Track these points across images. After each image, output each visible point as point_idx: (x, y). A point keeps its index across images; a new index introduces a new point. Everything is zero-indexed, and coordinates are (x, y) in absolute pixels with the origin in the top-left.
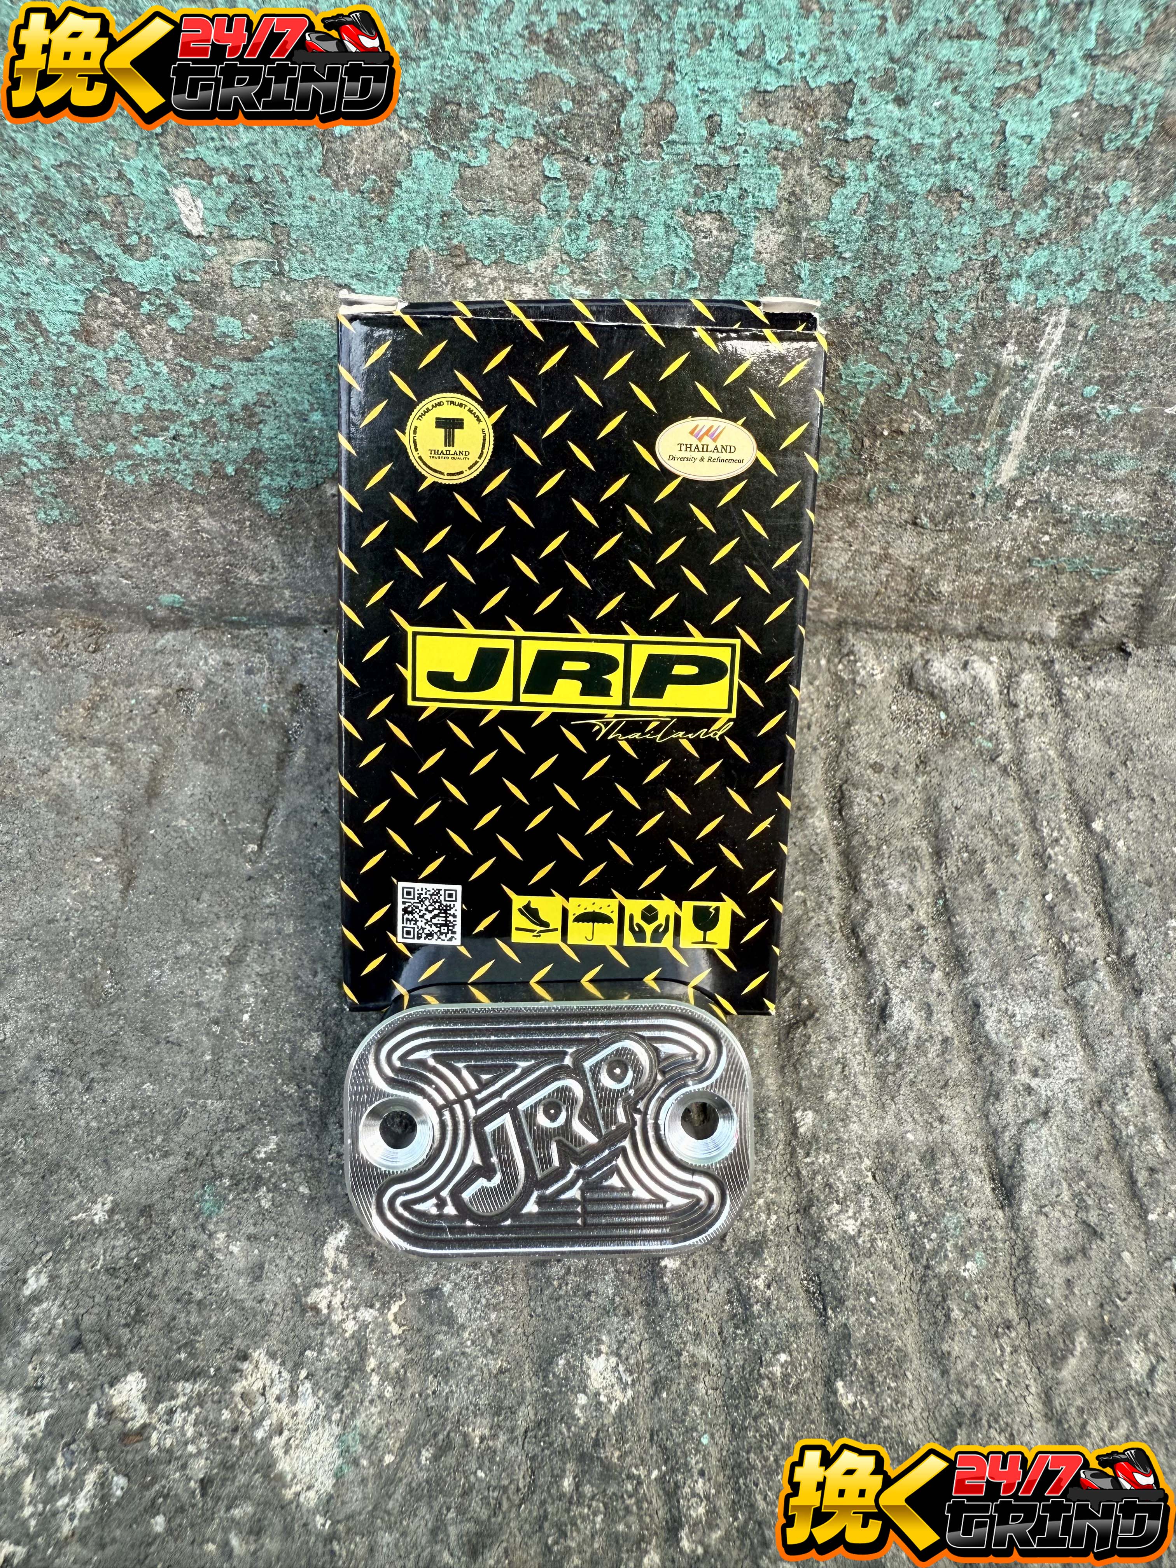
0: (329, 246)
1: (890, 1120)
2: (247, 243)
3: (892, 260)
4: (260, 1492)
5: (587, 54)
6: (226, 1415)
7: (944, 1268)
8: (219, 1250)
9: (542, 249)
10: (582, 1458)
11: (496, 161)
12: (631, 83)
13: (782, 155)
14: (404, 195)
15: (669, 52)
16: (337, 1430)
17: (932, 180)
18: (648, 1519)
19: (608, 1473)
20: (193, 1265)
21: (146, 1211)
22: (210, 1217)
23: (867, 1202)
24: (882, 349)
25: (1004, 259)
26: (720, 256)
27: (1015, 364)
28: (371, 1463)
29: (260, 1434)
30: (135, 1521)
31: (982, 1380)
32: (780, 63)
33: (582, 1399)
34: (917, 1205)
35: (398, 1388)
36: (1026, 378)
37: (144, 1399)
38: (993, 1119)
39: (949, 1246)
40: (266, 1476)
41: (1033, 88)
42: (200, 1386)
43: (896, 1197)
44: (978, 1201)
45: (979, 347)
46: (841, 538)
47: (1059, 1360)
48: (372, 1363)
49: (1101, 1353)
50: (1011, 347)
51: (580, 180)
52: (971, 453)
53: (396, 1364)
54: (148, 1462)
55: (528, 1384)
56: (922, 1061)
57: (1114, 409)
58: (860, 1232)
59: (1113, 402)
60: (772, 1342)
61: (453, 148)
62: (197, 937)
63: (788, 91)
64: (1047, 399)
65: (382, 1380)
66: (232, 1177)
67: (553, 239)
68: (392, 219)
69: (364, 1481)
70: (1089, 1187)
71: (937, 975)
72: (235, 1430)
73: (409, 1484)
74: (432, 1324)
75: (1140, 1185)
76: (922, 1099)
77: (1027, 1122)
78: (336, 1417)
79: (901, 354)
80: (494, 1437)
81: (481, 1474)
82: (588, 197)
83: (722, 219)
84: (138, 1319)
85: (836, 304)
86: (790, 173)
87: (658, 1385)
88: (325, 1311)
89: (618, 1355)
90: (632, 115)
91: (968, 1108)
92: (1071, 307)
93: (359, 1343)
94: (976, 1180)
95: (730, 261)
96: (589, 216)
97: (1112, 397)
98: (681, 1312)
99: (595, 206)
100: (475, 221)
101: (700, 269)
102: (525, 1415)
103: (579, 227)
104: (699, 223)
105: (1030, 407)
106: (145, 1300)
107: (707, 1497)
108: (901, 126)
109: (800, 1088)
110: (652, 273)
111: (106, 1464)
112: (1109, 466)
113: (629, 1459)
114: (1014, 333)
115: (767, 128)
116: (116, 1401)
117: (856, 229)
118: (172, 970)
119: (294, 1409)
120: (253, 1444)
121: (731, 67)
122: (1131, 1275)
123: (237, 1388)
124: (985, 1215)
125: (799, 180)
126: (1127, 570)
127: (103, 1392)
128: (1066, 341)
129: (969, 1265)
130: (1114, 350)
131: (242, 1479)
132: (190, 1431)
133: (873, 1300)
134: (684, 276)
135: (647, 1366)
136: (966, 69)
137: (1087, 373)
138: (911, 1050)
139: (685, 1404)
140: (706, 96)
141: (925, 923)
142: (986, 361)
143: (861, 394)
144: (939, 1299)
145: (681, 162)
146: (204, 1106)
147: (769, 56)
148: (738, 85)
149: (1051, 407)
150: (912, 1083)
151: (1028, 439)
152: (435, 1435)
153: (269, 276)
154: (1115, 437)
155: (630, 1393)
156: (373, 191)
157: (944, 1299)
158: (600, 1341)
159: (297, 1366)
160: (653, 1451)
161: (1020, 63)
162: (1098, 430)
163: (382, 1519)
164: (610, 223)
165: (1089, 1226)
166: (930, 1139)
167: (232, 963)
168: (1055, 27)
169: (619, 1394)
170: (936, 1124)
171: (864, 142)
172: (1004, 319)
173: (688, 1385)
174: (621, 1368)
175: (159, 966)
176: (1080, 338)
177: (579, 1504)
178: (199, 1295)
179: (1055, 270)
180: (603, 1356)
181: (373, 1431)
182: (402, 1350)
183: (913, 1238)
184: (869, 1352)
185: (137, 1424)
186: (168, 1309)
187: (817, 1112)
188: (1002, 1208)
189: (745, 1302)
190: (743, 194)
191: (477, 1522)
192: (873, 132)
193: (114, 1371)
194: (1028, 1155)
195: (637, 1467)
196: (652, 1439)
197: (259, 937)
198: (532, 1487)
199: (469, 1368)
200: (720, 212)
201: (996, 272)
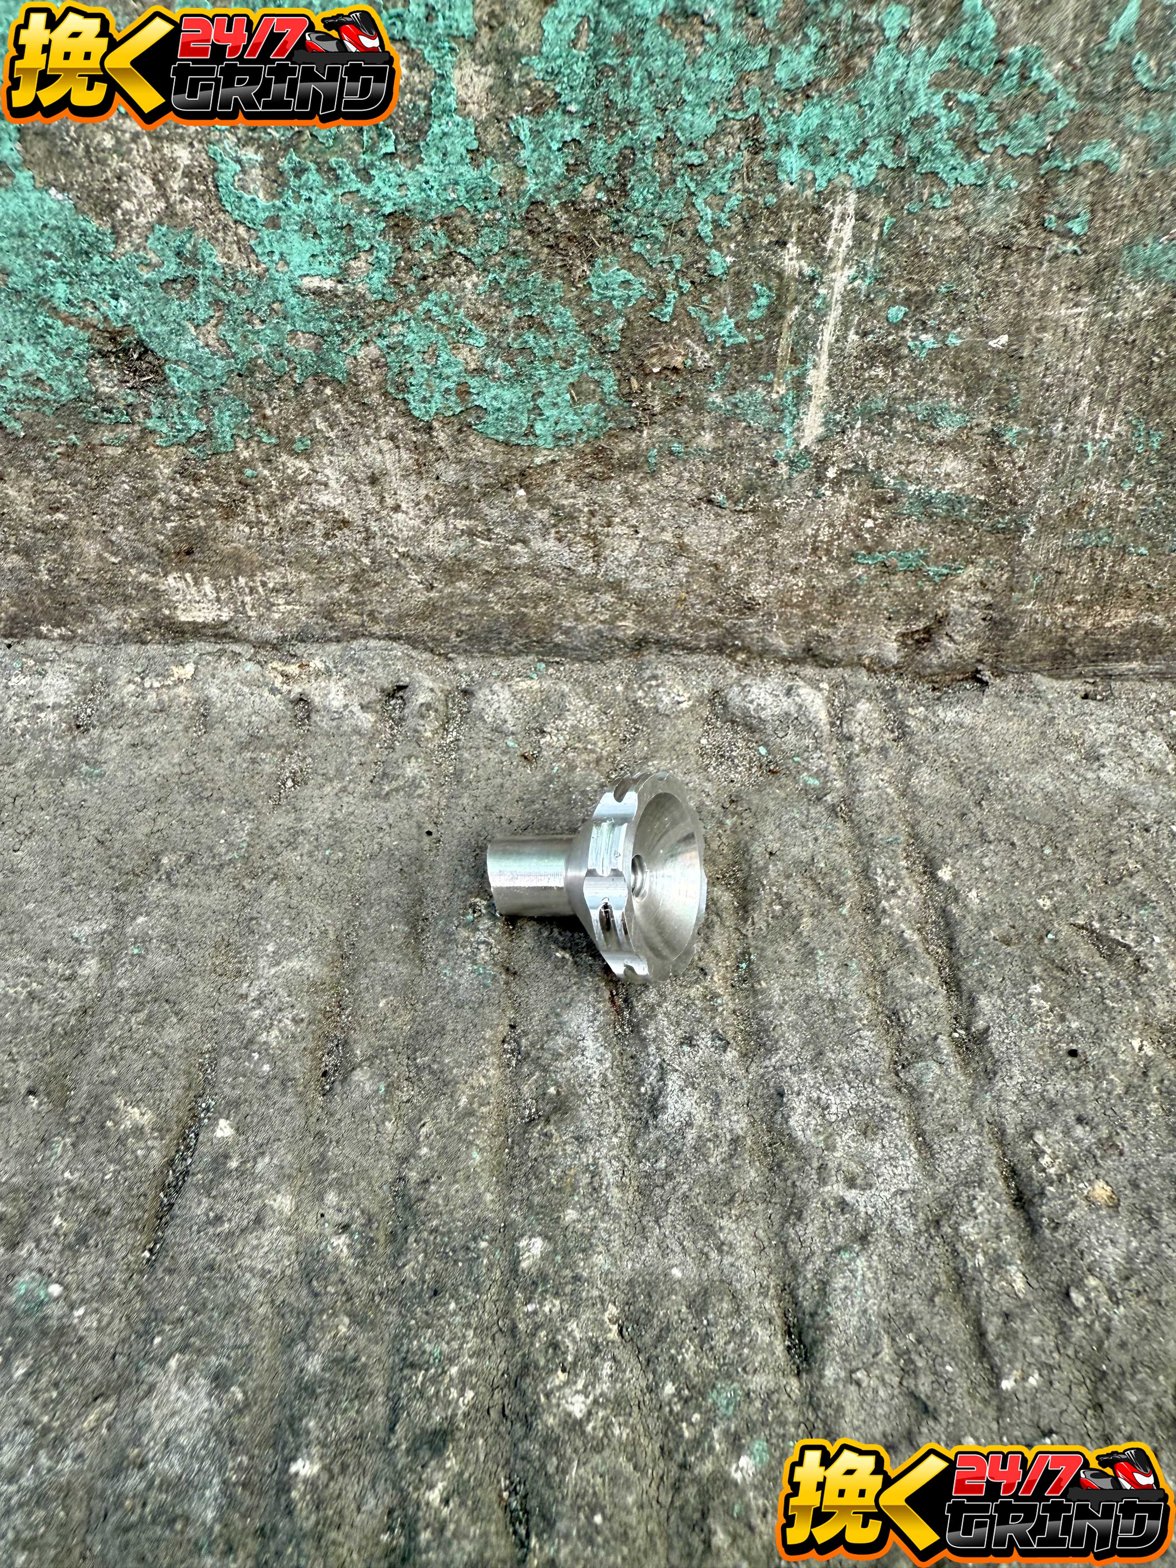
1: (651, 1249)
3: (630, 117)
7: (707, 1467)
23: (606, 1369)
24: (636, 248)
25: (767, 119)
27: (801, 274)
34: (676, 1372)
36: (816, 294)
38: (793, 1248)
39: (716, 1433)
43: (648, 1361)
44: (764, 1364)
45: (754, 249)
50: (793, 249)
52: (765, 402)
56: (702, 1168)
57: (928, 339)
58: (589, 1413)
59: (925, 330)
64: (845, 324)
70: (919, 1341)
71: (731, 1055)
75: (990, 1337)
76: (695, 1220)
77: (838, 1250)
79: (660, 257)
85: (571, 180)
91: (760, 1233)
92: (858, 191)
94: (762, 1333)
95: (429, 114)
97: (924, 323)
98: (309, 1546)
105: (827, 336)
109: (530, 1206)
112: (931, 420)
114: (794, 229)
117: (579, 69)
124: (772, 1385)
126: (971, 570)
128: (859, 240)
129: (744, 1461)
130: (917, 255)
134: (373, 136)
137: (890, 287)
138: (688, 1152)
141: (720, 991)
142: (766, 269)
143: (619, 314)
144: (697, 1516)
149: (852, 337)
150: (685, 1197)
151: (830, 383)
154: (934, 380)
157: (704, 1516)
162: (913, 370)
165: (917, 1398)
166: (705, 1276)
170: (714, 1255)
172: (779, 206)
176: (875, 237)
179: (832, 136)
183: (666, 1421)
187: (549, 1238)
188: (798, 1375)
190: (431, 12)
194: (838, 1298)
200: (405, 39)
201: (762, 136)
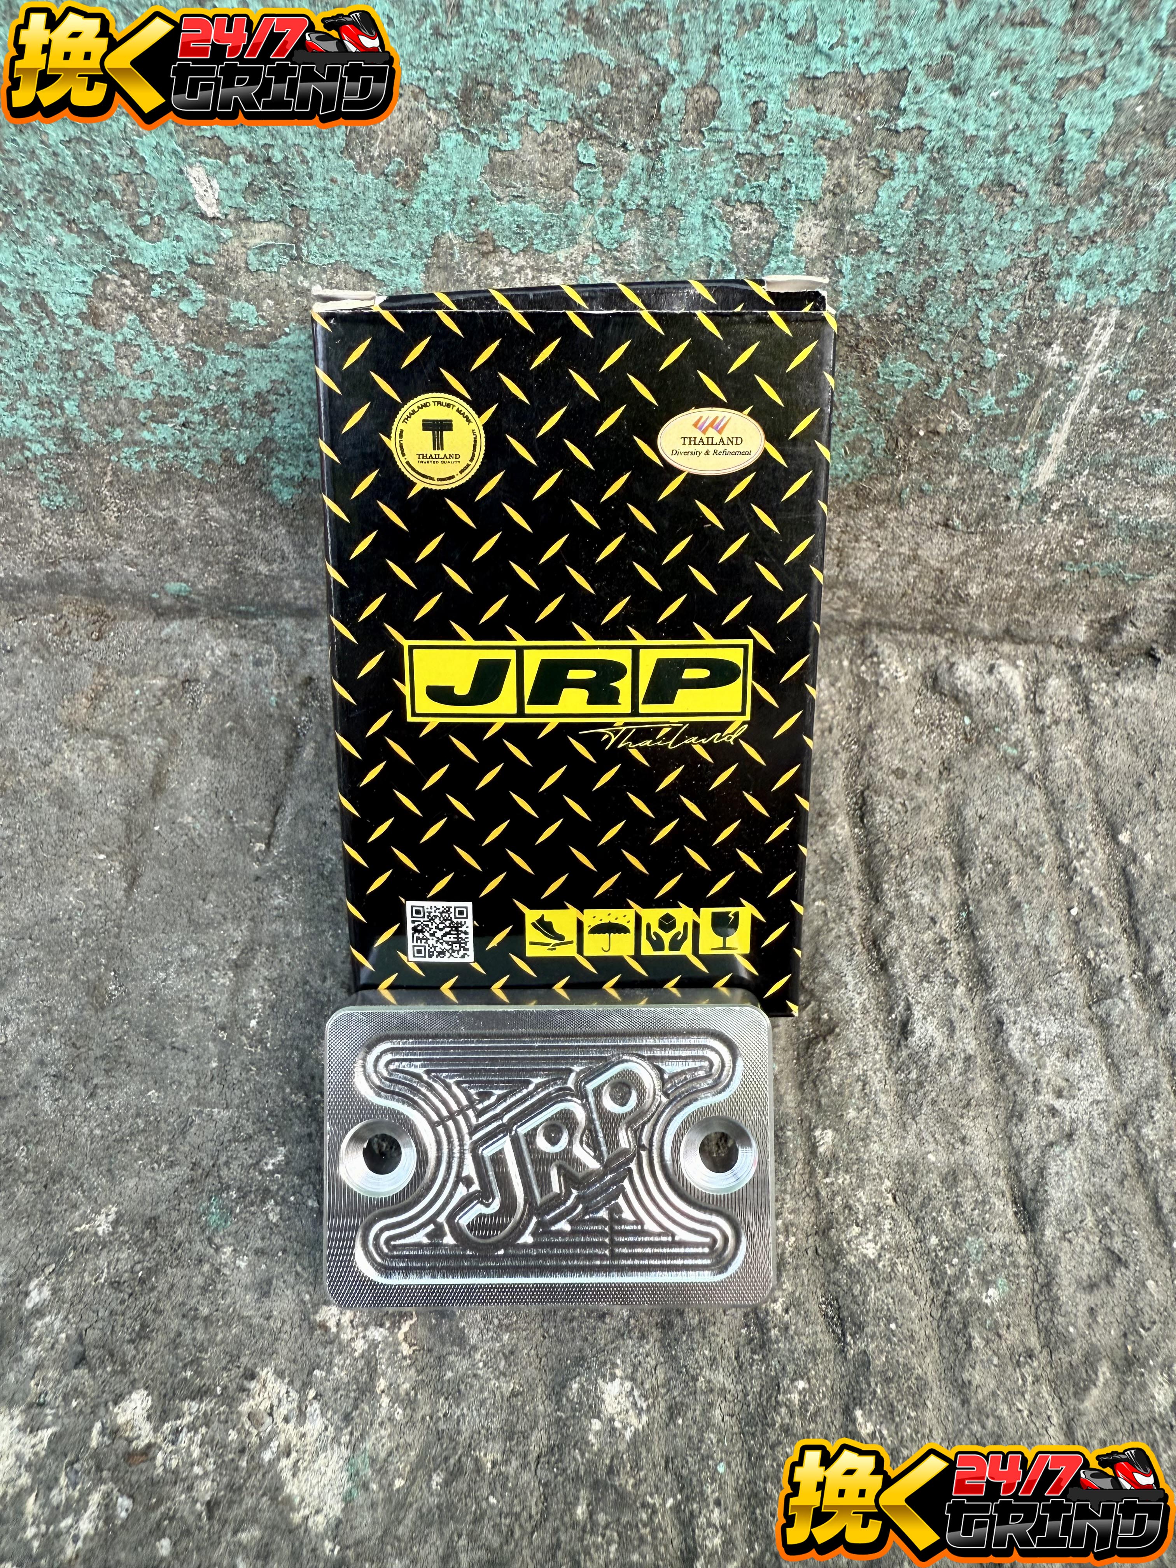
0: (350, 230)
1: (911, 1140)
2: (264, 225)
3: (939, 255)
4: (267, 1515)
5: (629, 35)
6: (233, 1435)
7: (966, 1294)
8: (225, 1265)
9: (573, 239)
10: (596, 1485)
11: (528, 145)
12: (673, 66)
13: (828, 144)
14: (431, 179)
15: (716, 34)
16: (346, 1453)
17: (984, 174)
18: (662, 1549)
19: (622, 1501)
20: (199, 1280)
21: (152, 1222)
22: (216, 1229)
23: (887, 1225)
24: (922, 347)
25: (1055, 258)
26: (759, 248)
27: (1060, 365)
28: (381, 1487)
29: (267, 1456)
30: (140, 1543)
31: (1004, 1411)
32: (831, 48)
33: (596, 1425)
34: (938, 1228)
35: (408, 1410)
36: (1070, 380)
37: (149, 1418)
38: (1016, 1141)
39: (970, 1272)
40: (273, 1499)
41: (1096, 78)
42: (206, 1406)
43: (917, 1220)
44: (1000, 1226)
45: (1023, 347)
46: (869, 539)
47: (1081, 1391)
48: (382, 1384)
49: (1124, 1384)
50: (1056, 348)
51: (617, 167)
52: (1009, 455)
53: (407, 1386)
54: (153, 1483)
55: (541, 1407)
56: (944, 1080)
57: (1159, 413)
58: (880, 1256)
59: (1158, 406)
60: (790, 1368)
61: (484, 131)
62: (203, 939)
63: (839, 78)
64: (1090, 401)
65: (393, 1401)
66: (239, 1189)
67: (585, 227)
68: (417, 204)
69: (373, 1506)
70: (1113, 1212)
71: (960, 990)
72: (242, 1451)
73: (420, 1510)
74: (443, 1344)
75: (1165, 1211)
76: (944, 1119)
77: (1051, 1144)
78: (345, 1439)
79: (942, 353)
80: (507, 1462)
81: (493, 1500)
82: (623, 185)
83: (763, 211)
84: (143, 1334)
85: (877, 300)
86: (837, 163)
87: (673, 1410)
88: (334, 1330)
89: (633, 1379)
90: (673, 100)
91: (990, 1129)
92: (1122, 308)
93: (368, 1363)
94: (998, 1204)
95: (769, 254)
96: (624, 204)
97: (1158, 401)
98: (697, 1336)
99: (631, 194)
100: (504, 208)
101: (736, 262)
102: (538, 1440)
103: (612, 216)
104: (738, 214)
105: (1073, 409)
106: (150, 1315)
107: (723, 1528)
108: (955, 117)
109: (819, 1105)
110: (687, 265)
111: (111, 1484)
112: (1150, 470)
113: (643, 1487)
114: (1061, 334)
115: (814, 115)
116: (121, 1420)
117: (902, 223)
118: (178, 973)
119: (302, 1430)
120: (260, 1466)
121: (779, 51)
122: (1156, 1305)
123: (244, 1408)
124: (1007, 1240)
125: (845, 171)
126: (1161, 576)
127: (107, 1410)
128: (1114, 343)
129: (991, 1291)
130: (1163, 353)
131: (249, 1502)
132: (196, 1452)
133: (893, 1326)
134: (720, 268)
135: (662, 1391)
136: (1028, 58)
137: (1134, 376)
138: (933, 1068)
139: (701, 1431)
140: (751, 81)
141: (947, 936)
142: (1030, 362)
143: (898, 393)
144: (960, 1326)
145: (723, 150)
146: (211, 1115)
147: (820, 40)
148: (787, 70)
149: (1094, 410)
150: (934, 1102)
151: (1068, 442)
152: (446, 1459)
153: (287, 260)
154: (1158, 441)
155: (645, 1418)
156: (398, 174)
157: (965, 1326)
158: (614, 1365)
159: (306, 1385)
160: (668, 1478)
161: (1085, 53)
162: (1141, 434)
163: (393, 1546)
164: (645, 212)
165: (1113, 1253)
166: (952, 1160)
167: (238, 966)
168: (1124, 15)
169: (633, 1420)
170: (958, 1145)
171: (915, 132)
172: (1051, 319)
173: (704, 1412)
174: (636, 1393)
175: (165, 968)
176: (1129, 340)
177: (593, 1532)
178: (205, 1311)
179: (1107, 270)
180: (618, 1381)
181: (383, 1455)
182: (412, 1372)
183: (933, 1262)
184: (888, 1380)
185: (142, 1443)
186: (175, 1324)
187: (836, 1130)
188: (1025, 1233)
189: (762, 1326)
190: (787, 184)
191: (489, 1549)
192: (926, 123)
193: (119, 1388)
194: (1052, 1180)
195: (651, 1496)
196: (666, 1467)
197: (268, 940)
198: (545, 1514)
199: (481, 1390)
200: (761, 203)
201: (1046, 270)
